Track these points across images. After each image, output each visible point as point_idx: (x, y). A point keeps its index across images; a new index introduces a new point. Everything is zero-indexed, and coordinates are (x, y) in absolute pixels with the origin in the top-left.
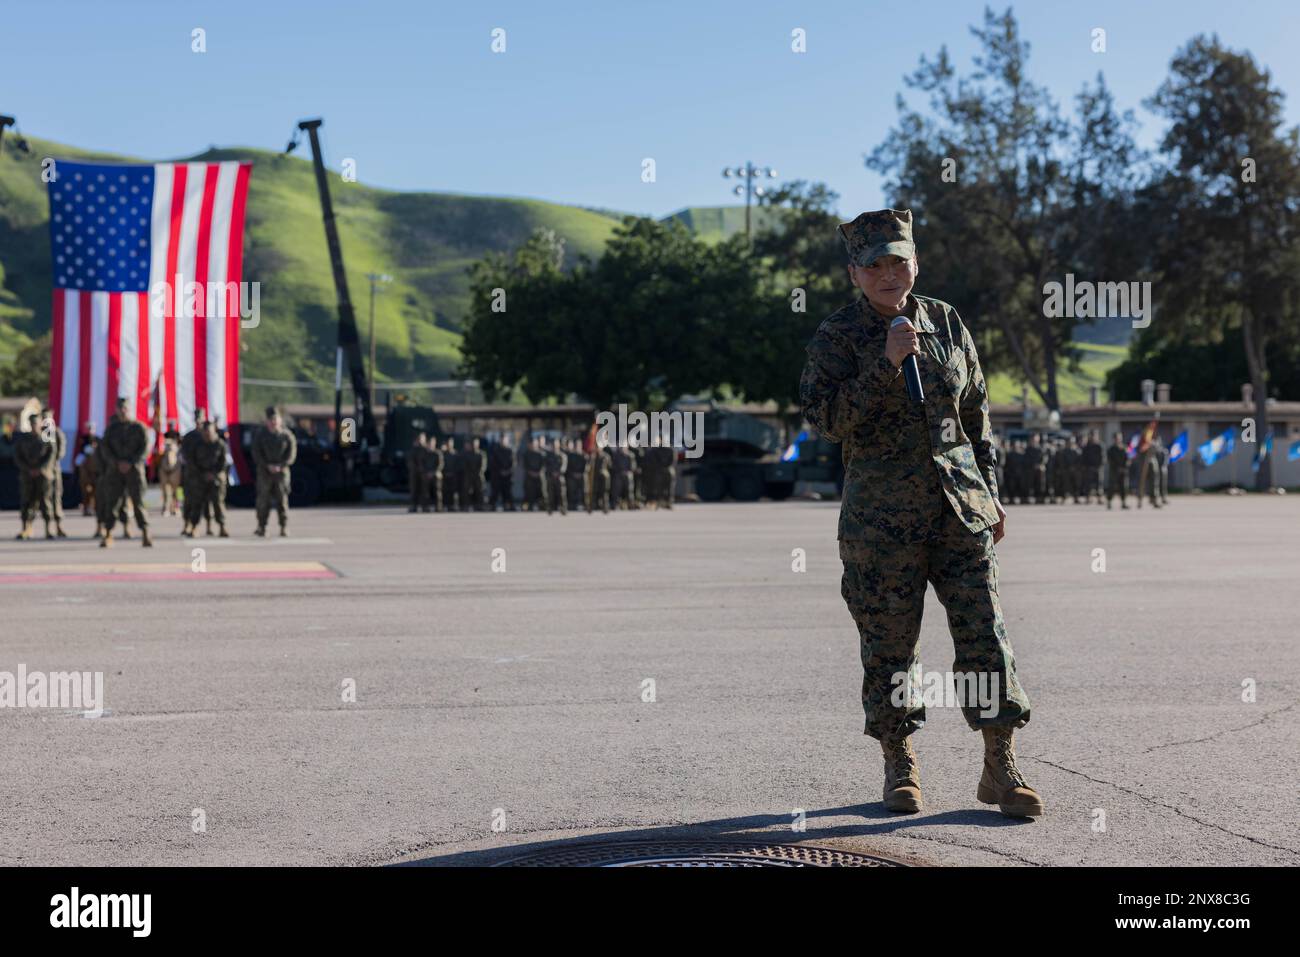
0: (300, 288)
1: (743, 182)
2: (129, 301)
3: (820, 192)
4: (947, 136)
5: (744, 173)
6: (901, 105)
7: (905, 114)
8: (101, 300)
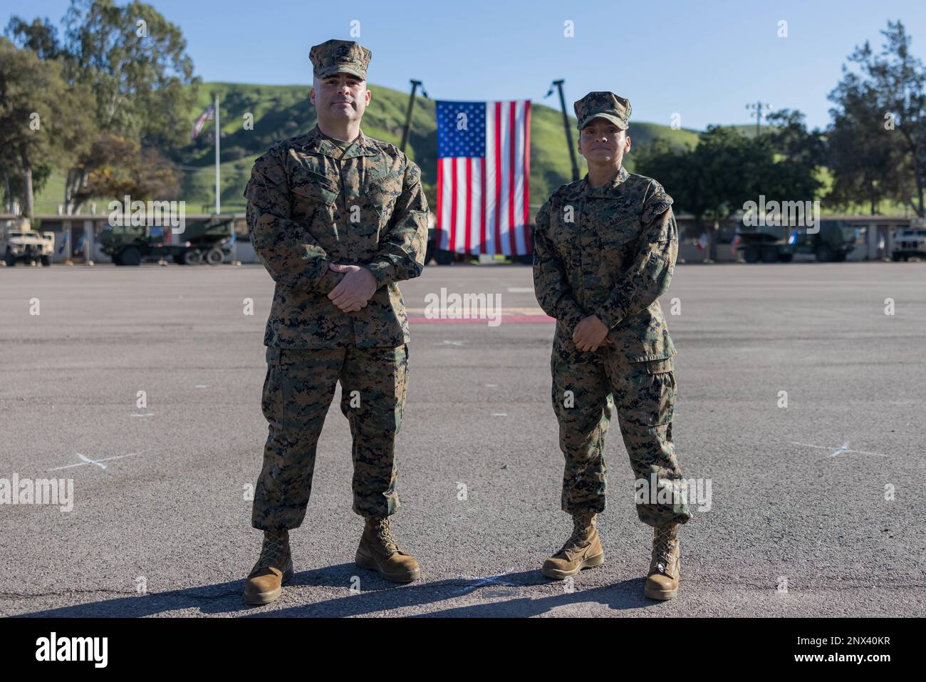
0: (546, 164)
1: (756, 111)
2: (475, 162)
3: (797, 114)
4: (867, 84)
5: (757, 107)
6: (844, 69)
7: (846, 73)
8: (461, 162)
